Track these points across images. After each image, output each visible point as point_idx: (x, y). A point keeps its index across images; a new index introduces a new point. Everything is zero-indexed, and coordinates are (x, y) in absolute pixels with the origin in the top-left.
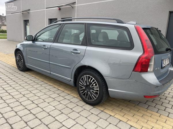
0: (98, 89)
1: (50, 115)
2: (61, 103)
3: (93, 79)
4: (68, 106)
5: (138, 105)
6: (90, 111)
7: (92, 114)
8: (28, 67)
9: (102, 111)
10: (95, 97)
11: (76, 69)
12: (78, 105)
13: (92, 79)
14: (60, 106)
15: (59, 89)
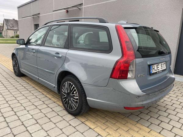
0: (78, 98)
1: (23, 124)
2: (41, 112)
3: (74, 86)
4: (47, 116)
5: (127, 117)
6: (69, 122)
7: (70, 125)
8: (22, 72)
9: (83, 123)
10: (76, 107)
11: (59, 75)
12: (58, 115)
13: (72, 85)
14: (39, 115)
15: (46, 97)
